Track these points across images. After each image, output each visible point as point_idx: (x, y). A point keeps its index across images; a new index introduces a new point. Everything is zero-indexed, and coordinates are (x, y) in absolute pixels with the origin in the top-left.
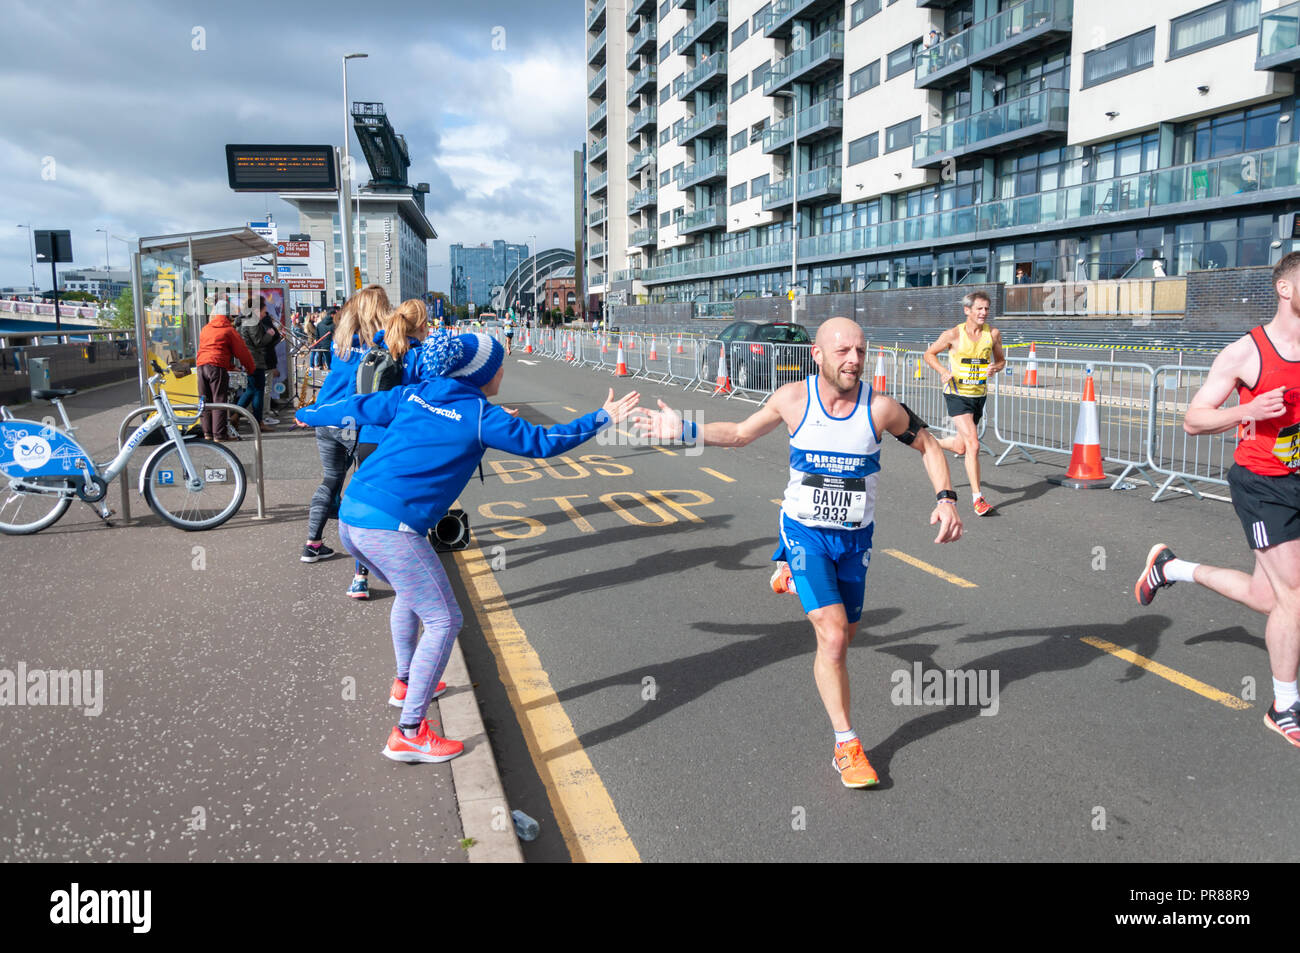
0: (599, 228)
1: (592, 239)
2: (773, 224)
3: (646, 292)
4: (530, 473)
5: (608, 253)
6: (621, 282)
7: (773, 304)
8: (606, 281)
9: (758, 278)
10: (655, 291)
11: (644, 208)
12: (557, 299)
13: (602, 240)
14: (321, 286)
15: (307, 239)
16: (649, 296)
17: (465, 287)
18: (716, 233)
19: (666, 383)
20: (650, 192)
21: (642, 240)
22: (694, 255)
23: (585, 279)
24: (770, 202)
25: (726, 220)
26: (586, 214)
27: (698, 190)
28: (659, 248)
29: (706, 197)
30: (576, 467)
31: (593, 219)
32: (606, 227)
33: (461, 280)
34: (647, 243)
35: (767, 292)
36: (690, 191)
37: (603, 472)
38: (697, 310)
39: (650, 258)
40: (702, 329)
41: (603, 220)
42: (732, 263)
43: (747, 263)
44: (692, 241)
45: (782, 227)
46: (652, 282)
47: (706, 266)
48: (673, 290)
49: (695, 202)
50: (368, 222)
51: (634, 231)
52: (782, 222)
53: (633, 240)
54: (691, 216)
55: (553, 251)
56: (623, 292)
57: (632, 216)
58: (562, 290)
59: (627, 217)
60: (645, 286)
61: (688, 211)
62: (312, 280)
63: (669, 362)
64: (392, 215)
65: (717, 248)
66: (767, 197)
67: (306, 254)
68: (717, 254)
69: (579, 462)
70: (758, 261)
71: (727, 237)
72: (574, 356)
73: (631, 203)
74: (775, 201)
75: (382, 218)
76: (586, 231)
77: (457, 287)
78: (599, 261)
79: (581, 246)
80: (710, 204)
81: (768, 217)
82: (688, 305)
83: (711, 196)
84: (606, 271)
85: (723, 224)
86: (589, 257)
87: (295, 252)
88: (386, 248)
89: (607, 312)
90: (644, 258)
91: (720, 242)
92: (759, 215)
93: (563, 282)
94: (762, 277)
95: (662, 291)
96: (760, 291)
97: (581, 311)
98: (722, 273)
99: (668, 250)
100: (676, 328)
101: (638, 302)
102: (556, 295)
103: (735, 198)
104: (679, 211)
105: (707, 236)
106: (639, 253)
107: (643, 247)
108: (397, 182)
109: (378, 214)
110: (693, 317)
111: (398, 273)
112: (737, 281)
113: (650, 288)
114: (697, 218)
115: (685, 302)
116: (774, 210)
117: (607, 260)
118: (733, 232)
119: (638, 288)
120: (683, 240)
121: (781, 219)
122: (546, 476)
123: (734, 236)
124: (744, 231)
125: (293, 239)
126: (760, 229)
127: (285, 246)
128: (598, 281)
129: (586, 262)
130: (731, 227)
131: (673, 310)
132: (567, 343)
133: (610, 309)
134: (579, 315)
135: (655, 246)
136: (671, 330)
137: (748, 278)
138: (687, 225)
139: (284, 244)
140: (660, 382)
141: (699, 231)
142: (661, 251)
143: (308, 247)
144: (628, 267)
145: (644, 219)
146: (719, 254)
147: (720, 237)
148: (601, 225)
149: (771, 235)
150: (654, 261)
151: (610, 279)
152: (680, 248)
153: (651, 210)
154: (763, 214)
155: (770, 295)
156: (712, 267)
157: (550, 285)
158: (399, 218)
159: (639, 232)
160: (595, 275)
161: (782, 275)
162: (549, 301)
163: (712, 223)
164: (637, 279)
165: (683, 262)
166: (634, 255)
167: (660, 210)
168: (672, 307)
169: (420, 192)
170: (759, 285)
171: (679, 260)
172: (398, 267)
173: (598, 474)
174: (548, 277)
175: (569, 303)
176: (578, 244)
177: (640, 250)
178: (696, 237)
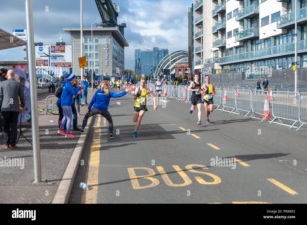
0: (199, 40)
1: (196, 44)
2: (282, 35)
3: (220, 68)
4: (151, 179)
5: (203, 50)
6: (209, 64)
7: (283, 72)
8: (202, 63)
9: (275, 60)
10: (225, 68)
11: (219, 30)
12: (180, 72)
13: (200, 45)
14: (70, 66)
15: (64, 44)
16: (222, 70)
17: (141, 67)
18: (254, 40)
19: (234, 113)
20: (223, 22)
21: (218, 44)
22: (244, 51)
23: (193, 62)
24: (281, 24)
25: (259, 34)
26: (193, 34)
27: (245, 21)
28: (227, 47)
29: (249, 23)
30: (183, 175)
31: (196, 36)
32: (202, 39)
33: (139, 64)
34: (221, 45)
35: (279, 67)
36: (242, 21)
37: (201, 181)
38: (245, 76)
39: (222, 52)
40: (248, 85)
41: (201, 36)
42: (262, 54)
43: (270, 53)
44: (242, 44)
45: (287, 36)
46: (224, 63)
47: (249, 55)
48: (233, 67)
49: (244, 26)
50: (99, 40)
51: (215, 40)
52: (287, 34)
53: (215, 44)
54: (242, 32)
55: (179, 51)
56: (210, 68)
57: (214, 34)
58: (183, 68)
59: (212, 34)
60: (220, 65)
61: (241, 30)
62: (66, 63)
63: (236, 102)
64: (109, 36)
65: (254, 47)
66: (279, 22)
67: (63, 51)
68: (254, 49)
69: (185, 170)
70: (275, 52)
71: (259, 42)
72: (186, 98)
73: (214, 28)
74: (283, 24)
75: (105, 38)
76: (193, 42)
77: (138, 67)
78: (199, 54)
79: (191, 48)
80: (251, 27)
81: (280, 32)
82: (241, 73)
83: (251, 23)
84: (202, 59)
85: (257, 36)
86: (195, 53)
87: (59, 50)
88: (106, 51)
89: (203, 77)
90: (220, 53)
91: (256, 44)
92: (275, 31)
93: (183, 65)
94: (277, 60)
95: (228, 67)
96: (276, 67)
97: (191, 77)
98: (257, 58)
99: (231, 49)
100: (235, 84)
101: (217, 72)
102: (180, 70)
103: (263, 23)
104: (236, 31)
105: (250, 41)
106: (217, 50)
107: (219, 47)
108: (113, 23)
109: (103, 36)
110: (243, 79)
111: (111, 61)
112: (264, 62)
113: (222, 66)
114: (245, 33)
115: (239, 72)
116: (283, 28)
117: (202, 54)
118: (262, 39)
119: (217, 66)
120: (238, 44)
121: (286, 32)
122: (162, 182)
123: (263, 41)
124: (268, 39)
125: (58, 44)
126: (275, 37)
127: (55, 48)
128: (199, 63)
129: (193, 56)
130: (262, 37)
131: (234, 76)
132: (183, 92)
133: (204, 76)
134: (190, 79)
135: (225, 47)
136: (233, 85)
137: (270, 61)
138: (240, 37)
139: (54, 47)
140: (231, 112)
141: (245, 39)
142: (228, 49)
143: (64, 48)
144: (212, 57)
145: (220, 35)
146: (256, 50)
147: (256, 42)
148: (200, 38)
149: (281, 40)
150: (224, 54)
151: (204, 62)
152: (237, 47)
153: (223, 31)
154: (277, 30)
155: (282, 68)
156: (252, 56)
157: (177, 66)
158: (112, 38)
159: (217, 41)
160: (197, 61)
161: (287, 59)
162: (177, 73)
163: (253, 35)
164: (217, 62)
165: (238, 54)
166: (215, 51)
167: (227, 31)
168: (234, 75)
169: (122, 27)
170: (276, 64)
171: (236, 53)
172: (111, 59)
173: (198, 182)
174: (177, 62)
175: (185, 74)
176: (190, 48)
177: (218, 49)
178: (244, 42)
